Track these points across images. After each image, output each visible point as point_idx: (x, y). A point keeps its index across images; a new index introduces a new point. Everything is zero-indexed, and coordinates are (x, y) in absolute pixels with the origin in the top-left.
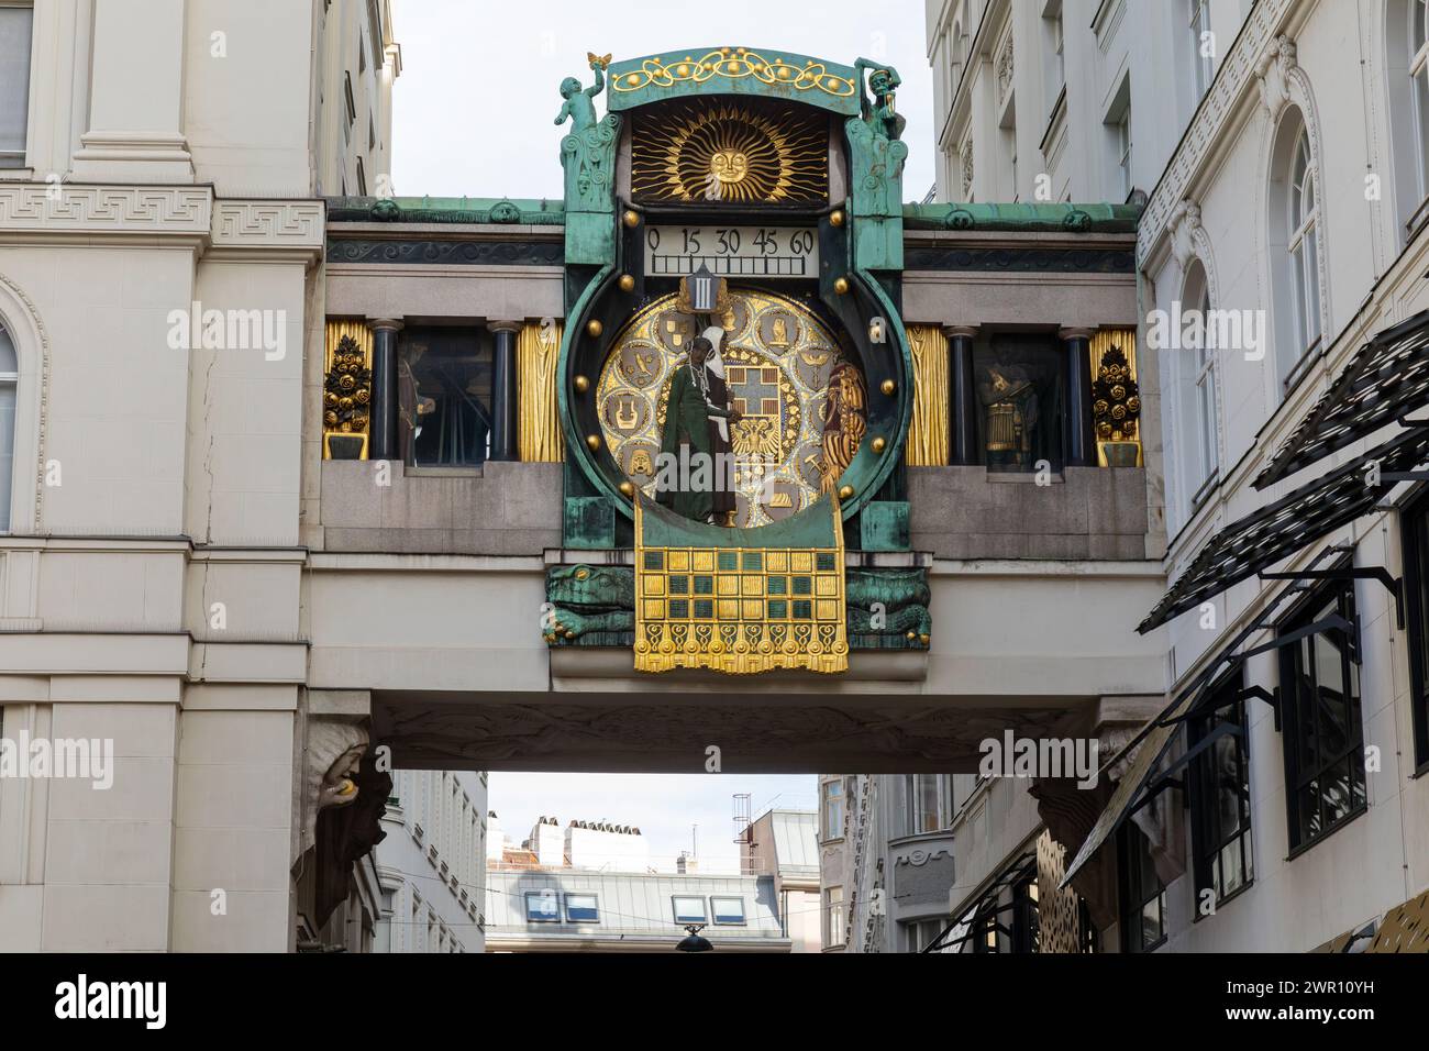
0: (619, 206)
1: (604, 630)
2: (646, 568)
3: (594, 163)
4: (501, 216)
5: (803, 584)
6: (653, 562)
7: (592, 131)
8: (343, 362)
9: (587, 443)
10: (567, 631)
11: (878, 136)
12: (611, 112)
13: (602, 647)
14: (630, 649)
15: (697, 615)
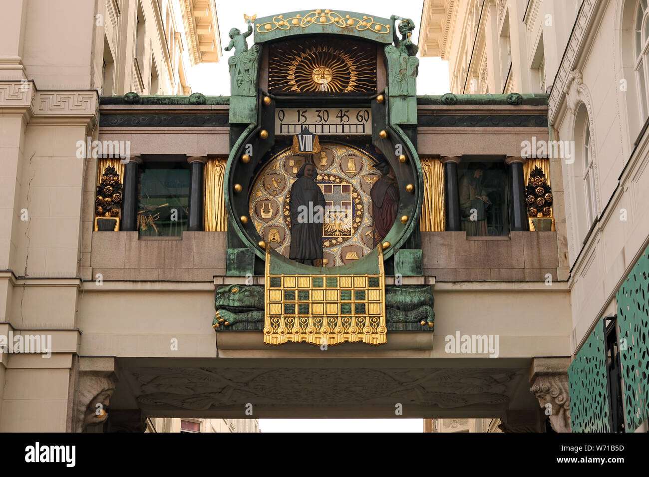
0: (260, 94)
1: (247, 321)
2: (271, 286)
3: (246, 70)
4: (195, 100)
5: (360, 294)
6: (275, 283)
7: (245, 54)
8: (107, 179)
9: (240, 219)
10: (225, 321)
11: (403, 54)
12: (256, 43)
13: (245, 331)
14: (262, 331)
15: (300, 312)
